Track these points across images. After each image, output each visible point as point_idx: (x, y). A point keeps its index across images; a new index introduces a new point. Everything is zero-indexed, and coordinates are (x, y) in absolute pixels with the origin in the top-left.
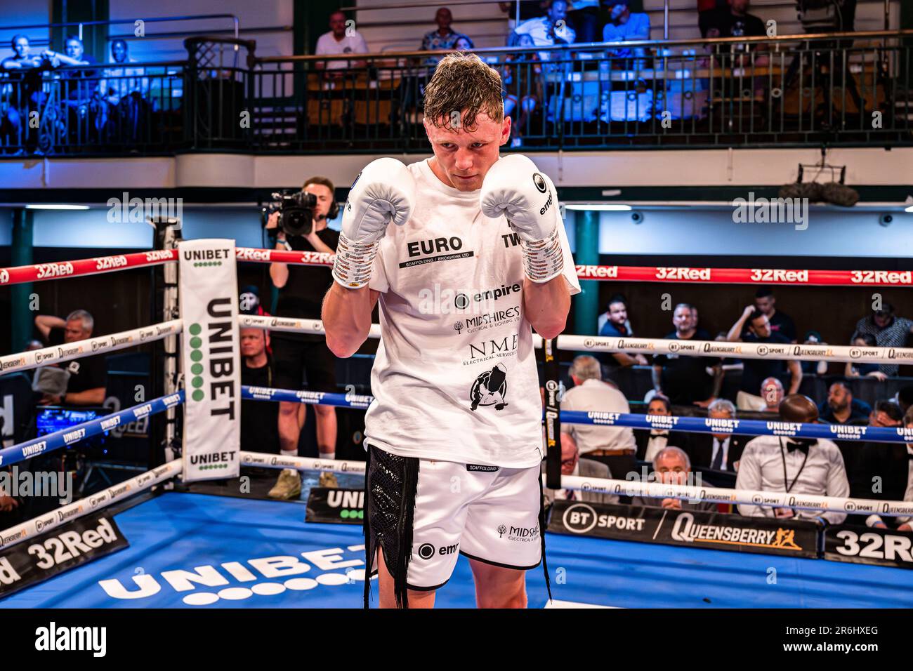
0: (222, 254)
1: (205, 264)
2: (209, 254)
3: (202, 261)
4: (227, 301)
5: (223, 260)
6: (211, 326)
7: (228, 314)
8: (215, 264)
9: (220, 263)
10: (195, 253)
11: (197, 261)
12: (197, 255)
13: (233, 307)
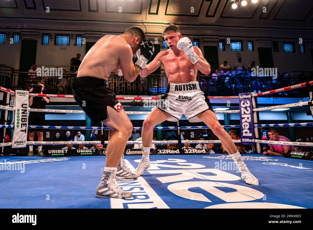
0: (26, 94)
1: (22, 96)
2: (23, 93)
3: (21, 95)
4: (26, 105)
5: (26, 95)
6: (22, 110)
7: (26, 108)
8: (24, 96)
9: (25, 96)
10: (19, 92)
11: (20, 95)
12: (20, 93)
13: (28, 106)
